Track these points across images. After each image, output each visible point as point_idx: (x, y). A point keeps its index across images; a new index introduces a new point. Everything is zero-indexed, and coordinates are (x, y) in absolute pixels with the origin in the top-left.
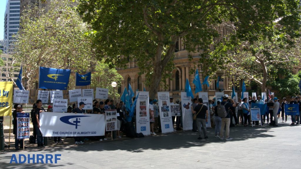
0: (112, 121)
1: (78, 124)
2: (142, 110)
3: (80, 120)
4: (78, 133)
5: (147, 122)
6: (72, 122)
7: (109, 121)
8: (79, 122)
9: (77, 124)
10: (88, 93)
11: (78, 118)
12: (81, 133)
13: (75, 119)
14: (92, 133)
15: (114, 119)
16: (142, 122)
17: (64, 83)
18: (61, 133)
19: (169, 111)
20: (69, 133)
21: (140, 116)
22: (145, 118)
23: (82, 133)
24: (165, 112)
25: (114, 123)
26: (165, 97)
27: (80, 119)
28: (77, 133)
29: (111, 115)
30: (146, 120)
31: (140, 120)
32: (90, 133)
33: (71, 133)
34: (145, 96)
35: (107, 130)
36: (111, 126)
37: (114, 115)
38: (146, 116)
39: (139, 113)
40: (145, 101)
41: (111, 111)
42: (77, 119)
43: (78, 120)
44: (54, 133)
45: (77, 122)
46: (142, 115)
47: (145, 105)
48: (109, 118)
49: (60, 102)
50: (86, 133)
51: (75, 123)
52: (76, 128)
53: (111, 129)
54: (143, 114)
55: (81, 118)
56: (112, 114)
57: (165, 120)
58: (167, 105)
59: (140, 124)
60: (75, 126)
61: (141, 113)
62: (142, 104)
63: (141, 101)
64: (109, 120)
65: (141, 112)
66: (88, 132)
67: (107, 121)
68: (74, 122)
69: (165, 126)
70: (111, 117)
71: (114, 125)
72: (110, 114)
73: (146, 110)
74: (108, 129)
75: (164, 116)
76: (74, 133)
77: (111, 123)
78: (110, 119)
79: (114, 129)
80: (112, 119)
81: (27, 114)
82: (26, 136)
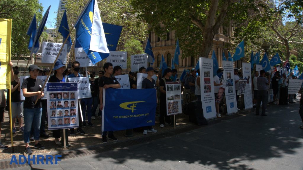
0: (175, 99)
2: (207, 84)
5: (212, 100)
15: (177, 96)
16: (207, 100)
19: (233, 86)
21: (205, 92)
22: (209, 95)
24: (230, 87)
25: (177, 102)
26: (229, 68)
29: (174, 91)
30: (211, 97)
31: (205, 98)
34: (209, 65)
37: (177, 90)
38: (211, 92)
39: (204, 88)
40: (209, 71)
46: (206, 90)
47: (209, 77)
48: (171, 95)
54: (208, 89)
56: (175, 89)
57: (229, 97)
58: (232, 78)
59: (205, 102)
61: (205, 88)
62: (206, 75)
63: (205, 71)
64: (171, 98)
65: (205, 86)
69: (230, 104)
70: (173, 93)
71: (178, 106)
72: (172, 89)
73: (210, 84)
74: (170, 113)
75: (229, 92)
77: (174, 102)
79: (178, 112)
80: (175, 96)
81: (72, 85)
82: (70, 124)
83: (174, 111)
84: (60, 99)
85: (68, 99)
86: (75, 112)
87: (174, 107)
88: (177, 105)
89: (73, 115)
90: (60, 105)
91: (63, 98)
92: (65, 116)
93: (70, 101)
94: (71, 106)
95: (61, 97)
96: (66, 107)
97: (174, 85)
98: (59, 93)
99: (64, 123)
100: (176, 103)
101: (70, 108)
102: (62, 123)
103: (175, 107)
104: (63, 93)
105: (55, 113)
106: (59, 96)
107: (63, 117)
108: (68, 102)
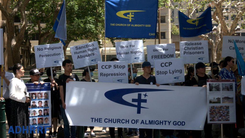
0: (223, 102)
1: (143, 104)
3: (146, 98)
4: (142, 122)
6: (130, 101)
7: (214, 103)
8: (145, 101)
9: (139, 104)
10: (194, 49)
11: (143, 93)
12: (148, 122)
13: (135, 96)
14: (175, 123)
15: (227, 98)
17: (147, 26)
18: (106, 121)
20: (123, 121)
23: (151, 122)
25: (228, 107)
27: (145, 95)
28: (140, 121)
29: (221, 91)
32: (169, 123)
33: (128, 121)
35: (211, 120)
36: (219, 112)
41: (221, 83)
42: (140, 96)
43: (143, 97)
44: (94, 120)
45: (140, 100)
48: (216, 97)
49: (113, 67)
50: (161, 123)
51: (136, 104)
52: (139, 112)
53: (220, 120)
55: (148, 93)
60: (136, 109)
64: (216, 101)
66: (165, 121)
67: (211, 102)
68: (134, 100)
70: (221, 94)
71: (228, 113)
72: (218, 89)
74: (213, 120)
76: (133, 122)
77: (221, 107)
78: (219, 99)
79: (227, 120)
80: (223, 98)
81: (45, 85)
82: (44, 124)
83: (220, 119)
84: (35, 99)
85: (42, 99)
86: (48, 112)
87: (222, 114)
88: (226, 111)
89: (46, 115)
90: (34, 105)
91: (37, 98)
92: (38, 116)
93: (43, 101)
94: (45, 106)
95: (36, 97)
96: (40, 107)
97: (222, 84)
98: (34, 94)
99: (37, 123)
100: (225, 108)
101: (44, 107)
102: (36, 123)
103: (224, 113)
104: (37, 93)
105: (29, 113)
106: (34, 96)
107: (36, 117)
108: (41, 102)
